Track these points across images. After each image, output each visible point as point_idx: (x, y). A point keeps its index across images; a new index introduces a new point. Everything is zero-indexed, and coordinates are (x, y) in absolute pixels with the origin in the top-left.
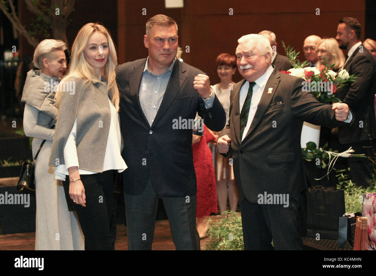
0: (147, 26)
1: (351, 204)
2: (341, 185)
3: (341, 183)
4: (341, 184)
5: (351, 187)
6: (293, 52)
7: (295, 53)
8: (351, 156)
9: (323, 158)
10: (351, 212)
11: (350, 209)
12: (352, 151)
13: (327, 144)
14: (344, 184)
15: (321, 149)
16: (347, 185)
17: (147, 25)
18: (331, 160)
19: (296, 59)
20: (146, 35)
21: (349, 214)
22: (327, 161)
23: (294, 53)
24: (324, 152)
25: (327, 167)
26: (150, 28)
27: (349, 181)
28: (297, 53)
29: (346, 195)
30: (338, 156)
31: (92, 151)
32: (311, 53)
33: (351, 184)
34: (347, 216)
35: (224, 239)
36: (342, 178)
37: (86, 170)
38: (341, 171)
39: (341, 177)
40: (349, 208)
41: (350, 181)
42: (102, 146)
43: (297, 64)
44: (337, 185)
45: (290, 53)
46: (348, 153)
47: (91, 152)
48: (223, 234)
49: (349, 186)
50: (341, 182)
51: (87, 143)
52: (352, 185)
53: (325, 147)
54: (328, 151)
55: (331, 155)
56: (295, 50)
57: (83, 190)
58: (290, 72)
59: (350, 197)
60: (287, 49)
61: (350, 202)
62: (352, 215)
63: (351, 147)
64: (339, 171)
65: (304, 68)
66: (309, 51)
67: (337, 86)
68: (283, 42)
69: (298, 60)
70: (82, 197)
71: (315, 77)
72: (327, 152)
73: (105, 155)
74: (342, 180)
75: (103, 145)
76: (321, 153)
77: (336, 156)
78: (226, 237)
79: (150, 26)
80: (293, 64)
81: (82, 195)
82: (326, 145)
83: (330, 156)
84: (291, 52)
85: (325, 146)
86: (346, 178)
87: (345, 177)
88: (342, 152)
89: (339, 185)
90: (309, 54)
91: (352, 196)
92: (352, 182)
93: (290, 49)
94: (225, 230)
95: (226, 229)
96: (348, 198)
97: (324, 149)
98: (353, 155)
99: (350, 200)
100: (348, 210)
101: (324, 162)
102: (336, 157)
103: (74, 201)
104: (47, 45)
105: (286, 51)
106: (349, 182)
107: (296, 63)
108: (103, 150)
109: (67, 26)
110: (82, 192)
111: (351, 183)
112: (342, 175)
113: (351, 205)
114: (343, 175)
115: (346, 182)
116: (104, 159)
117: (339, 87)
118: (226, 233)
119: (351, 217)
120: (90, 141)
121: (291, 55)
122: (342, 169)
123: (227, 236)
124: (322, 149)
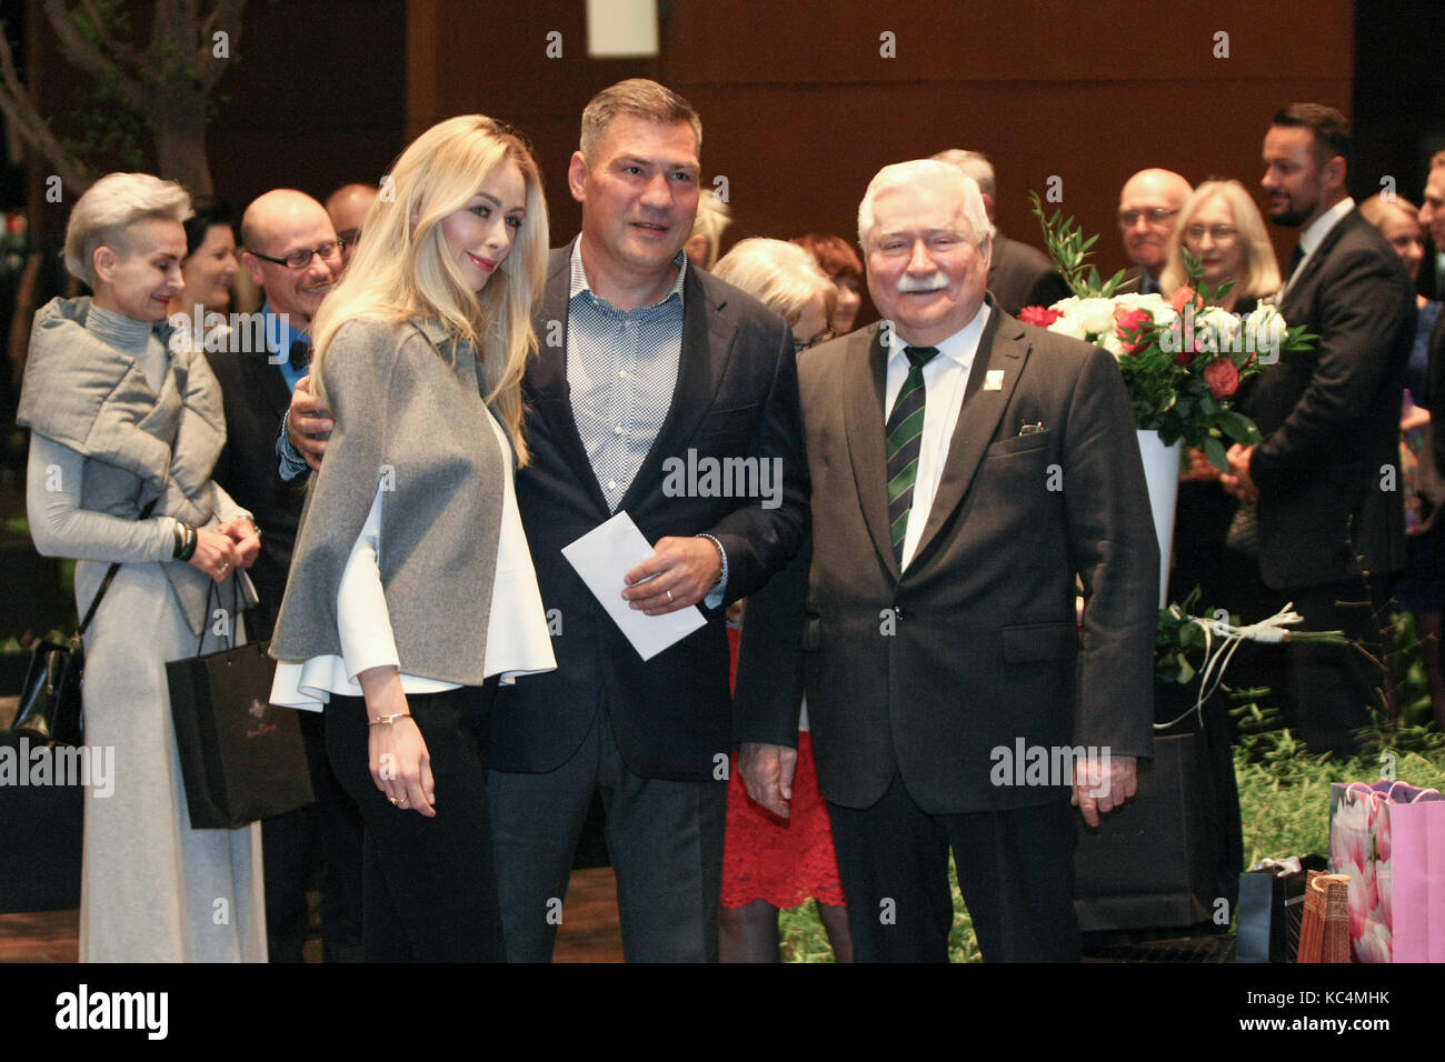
0: (589, 117)
1: (1286, 820)
2: (1251, 749)
3: (1249, 740)
4: (1249, 743)
5: (1287, 756)
6: (1073, 235)
7: (1079, 240)
8: (1289, 640)
9: (1183, 645)
10: (1284, 851)
11: (1285, 841)
12: (1292, 618)
13: (1197, 592)
14: (1262, 742)
15: (1175, 611)
16: (1274, 748)
17: (587, 112)
18: (1213, 651)
19: (1084, 261)
20: (578, 154)
21: (1279, 862)
22: (1196, 656)
23: (1075, 238)
24: (1187, 621)
25: (1198, 678)
26: (600, 125)
27: (1279, 732)
28: (1090, 237)
29: (1269, 787)
30: (1241, 638)
31: (442, 604)
32: (1149, 233)
33: (1288, 746)
34: (1271, 868)
35: (800, 945)
36: (1255, 721)
37: (425, 675)
38: (1252, 692)
39: (1249, 718)
40: (1278, 837)
41: (1286, 733)
42: (480, 582)
43: (1087, 281)
44: (1233, 747)
45: (1061, 238)
46: (1278, 626)
47: (438, 606)
48: (795, 929)
49: (1279, 752)
50: (1250, 737)
51: (423, 574)
52: (1292, 748)
53: (1190, 603)
54: (1201, 615)
55: (1212, 631)
56: (1080, 228)
57: (422, 756)
58: (1060, 310)
59: (1283, 794)
60: (1049, 225)
61: (1285, 815)
62: (1291, 866)
63: (1289, 605)
64: (1242, 693)
65: (1113, 296)
66: (1141, 226)
67: (1239, 367)
68: (1034, 194)
69: (1090, 268)
70: (421, 781)
71: (1155, 332)
72: (1198, 621)
73: (488, 617)
74: (1254, 729)
75: (483, 580)
76: (1175, 626)
77: (1231, 637)
78: (805, 941)
79: (601, 120)
80: (1071, 281)
81: (420, 773)
82: (1192, 594)
83: (1208, 637)
84: (1065, 236)
85: (1190, 598)
86: (1268, 721)
87: (1265, 717)
88: (1256, 623)
89: (1244, 746)
90: (1141, 237)
91: (1292, 792)
92: (1294, 736)
93: (1062, 225)
94: (804, 915)
95: (806, 912)
96: (1275, 799)
97: (1184, 608)
98: (1296, 633)
99: (1285, 806)
100: (1277, 843)
101: (1187, 658)
102: (1233, 642)
103: (393, 800)
104: (115, 194)
105: (1047, 229)
106: (1281, 735)
107: (1085, 276)
108: (483, 599)
109: (209, 120)
110: (421, 762)
111: (1287, 742)
112: (1254, 708)
113: (1287, 826)
114: (1260, 709)
115: (1270, 735)
116: (485, 632)
117: (1247, 373)
118: (807, 924)
119: (1287, 871)
120: (432, 563)
121: (1067, 245)
122: (1256, 687)
123: (809, 939)
124: (1177, 608)
